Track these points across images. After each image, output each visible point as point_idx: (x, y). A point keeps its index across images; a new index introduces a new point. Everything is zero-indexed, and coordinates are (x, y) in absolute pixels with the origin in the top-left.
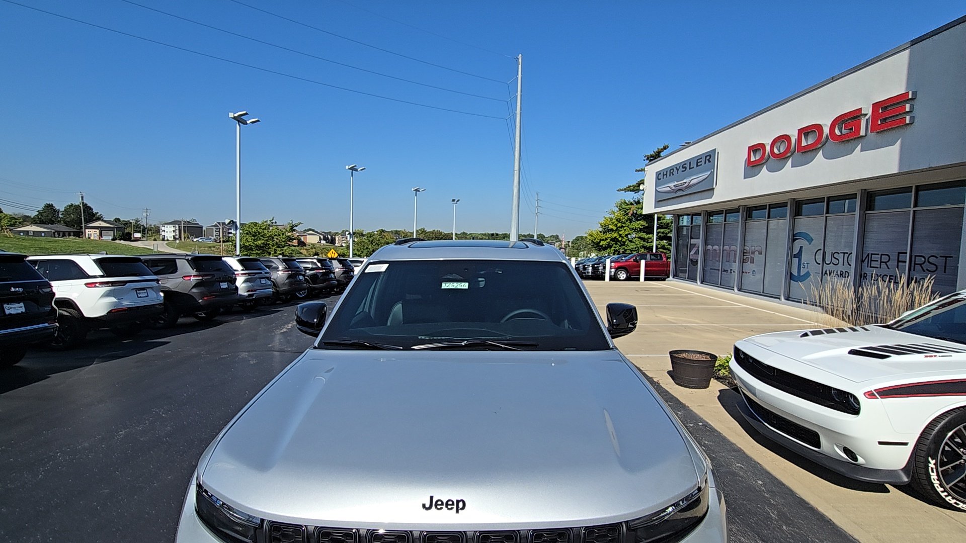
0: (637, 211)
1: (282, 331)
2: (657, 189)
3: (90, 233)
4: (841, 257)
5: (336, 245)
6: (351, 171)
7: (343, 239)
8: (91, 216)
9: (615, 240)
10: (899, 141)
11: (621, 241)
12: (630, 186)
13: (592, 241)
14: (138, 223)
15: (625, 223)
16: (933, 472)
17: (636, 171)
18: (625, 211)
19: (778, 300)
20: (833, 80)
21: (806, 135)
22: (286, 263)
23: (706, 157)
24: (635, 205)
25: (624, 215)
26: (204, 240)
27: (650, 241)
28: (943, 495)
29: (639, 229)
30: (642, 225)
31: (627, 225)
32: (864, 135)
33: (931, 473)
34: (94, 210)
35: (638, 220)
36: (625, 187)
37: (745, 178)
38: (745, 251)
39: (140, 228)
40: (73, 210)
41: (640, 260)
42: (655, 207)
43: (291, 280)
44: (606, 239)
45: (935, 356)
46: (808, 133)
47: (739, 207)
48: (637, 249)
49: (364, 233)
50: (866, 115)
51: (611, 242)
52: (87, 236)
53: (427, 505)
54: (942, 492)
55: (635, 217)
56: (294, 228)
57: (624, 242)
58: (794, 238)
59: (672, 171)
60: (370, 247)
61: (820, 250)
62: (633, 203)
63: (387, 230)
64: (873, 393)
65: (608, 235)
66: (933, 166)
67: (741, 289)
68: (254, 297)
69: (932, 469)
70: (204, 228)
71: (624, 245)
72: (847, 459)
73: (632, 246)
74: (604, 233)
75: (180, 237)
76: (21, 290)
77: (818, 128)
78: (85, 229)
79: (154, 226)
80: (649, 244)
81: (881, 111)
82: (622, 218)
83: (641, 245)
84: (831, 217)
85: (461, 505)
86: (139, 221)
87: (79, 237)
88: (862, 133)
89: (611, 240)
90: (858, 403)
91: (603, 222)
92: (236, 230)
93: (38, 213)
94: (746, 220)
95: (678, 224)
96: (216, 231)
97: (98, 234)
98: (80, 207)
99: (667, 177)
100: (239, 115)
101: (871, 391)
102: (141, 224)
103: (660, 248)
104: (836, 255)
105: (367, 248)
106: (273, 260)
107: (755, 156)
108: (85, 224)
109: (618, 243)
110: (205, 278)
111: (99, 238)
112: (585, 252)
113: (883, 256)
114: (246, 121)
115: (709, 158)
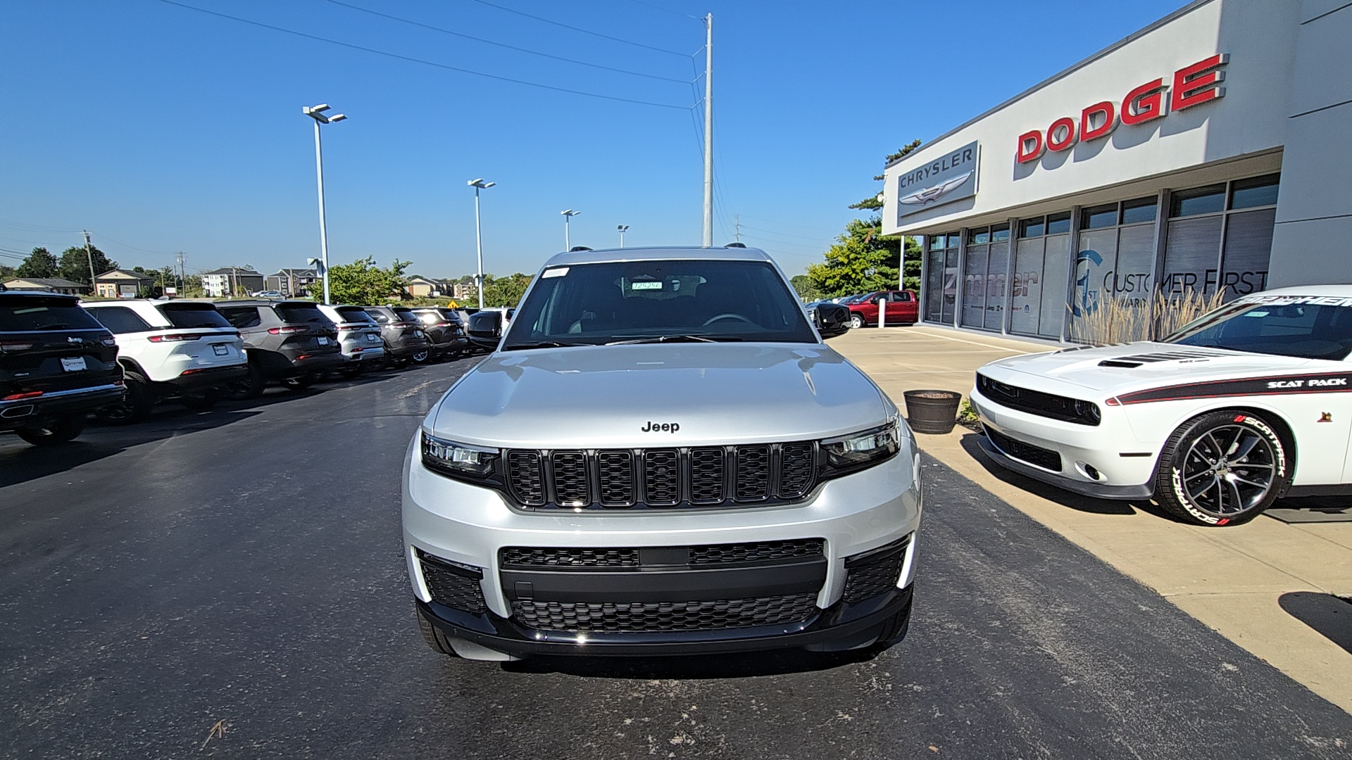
0: (876, 236)
1: (408, 395)
2: (900, 199)
3: (102, 289)
4: (1135, 280)
5: (455, 297)
6: (476, 188)
7: (465, 289)
8: (103, 266)
9: (846, 277)
10: (1206, 122)
11: (855, 278)
12: (868, 201)
13: (815, 280)
14: (170, 274)
15: (860, 253)
16: (1177, 483)
17: (875, 179)
18: (861, 237)
19: (1057, 342)
20: (1128, 41)
21: (1093, 117)
22: (399, 315)
23: (964, 153)
24: (874, 227)
25: (859, 243)
26: (267, 294)
27: (895, 277)
28: (1187, 507)
29: (879, 262)
30: (884, 256)
31: (863, 256)
32: (1164, 114)
33: (1175, 485)
34: (105, 256)
35: (878, 249)
36: (860, 203)
37: (1015, 179)
38: (1016, 280)
39: (173, 280)
40: (76, 256)
41: (879, 300)
42: (898, 226)
43: (407, 336)
44: (835, 277)
45: (1191, 361)
46: (1097, 113)
47: (1008, 220)
48: (877, 289)
49: (494, 280)
50: (1167, 87)
51: (841, 280)
52: (99, 293)
53: (646, 428)
54: (1187, 504)
55: (873, 245)
56: (400, 270)
57: (859, 280)
58: (1078, 258)
59: (920, 174)
60: (503, 298)
61: (1111, 272)
62: (871, 224)
63: (525, 275)
64: (1115, 400)
65: (837, 271)
66: (1246, 153)
67: (1011, 331)
68: (361, 359)
69: (1176, 480)
70: (265, 279)
71: (859, 284)
72: (1089, 479)
73: (870, 285)
74: (831, 268)
75: (232, 292)
76: (80, 340)
77: (1108, 106)
78: (96, 283)
79: (193, 277)
80: (893, 282)
81: (1185, 82)
82: (856, 246)
83: (883, 283)
84: (1126, 228)
85: (675, 427)
86: (170, 271)
87: (88, 294)
88: (1162, 112)
89: (841, 278)
90: (1098, 412)
91: (830, 252)
92: (323, 273)
93: (24, 262)
94: (1018, 237)
95: (930, 248)
96: (282, 282)
97: (115, 290)
98: (86, 251)
99: (913, 182)
100: (316, 110)
101: (1113, 398)
102: (174, 274)
103: (908, 287)
104: (1130, 279)
105: (499, 300)
106: (380, 310)
107: (1028, 149)
108: (95, 275)
109: (851, 281)
110: (298, 331)
111: (117, 296)
112: (806, 298)
113: (1188, 276)
114: (327, 118)
115: (969, 153)
